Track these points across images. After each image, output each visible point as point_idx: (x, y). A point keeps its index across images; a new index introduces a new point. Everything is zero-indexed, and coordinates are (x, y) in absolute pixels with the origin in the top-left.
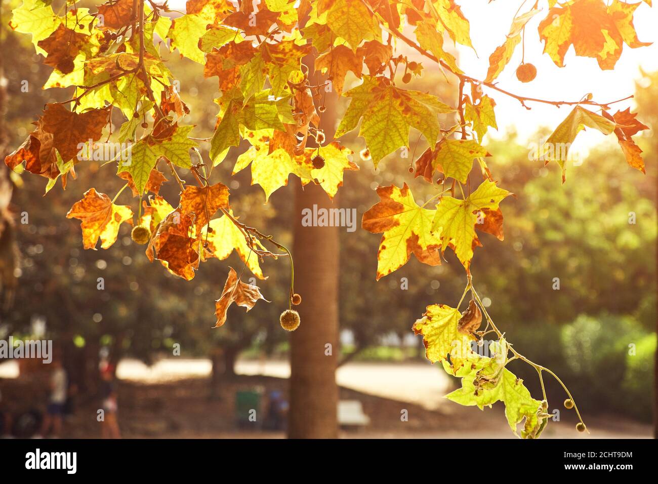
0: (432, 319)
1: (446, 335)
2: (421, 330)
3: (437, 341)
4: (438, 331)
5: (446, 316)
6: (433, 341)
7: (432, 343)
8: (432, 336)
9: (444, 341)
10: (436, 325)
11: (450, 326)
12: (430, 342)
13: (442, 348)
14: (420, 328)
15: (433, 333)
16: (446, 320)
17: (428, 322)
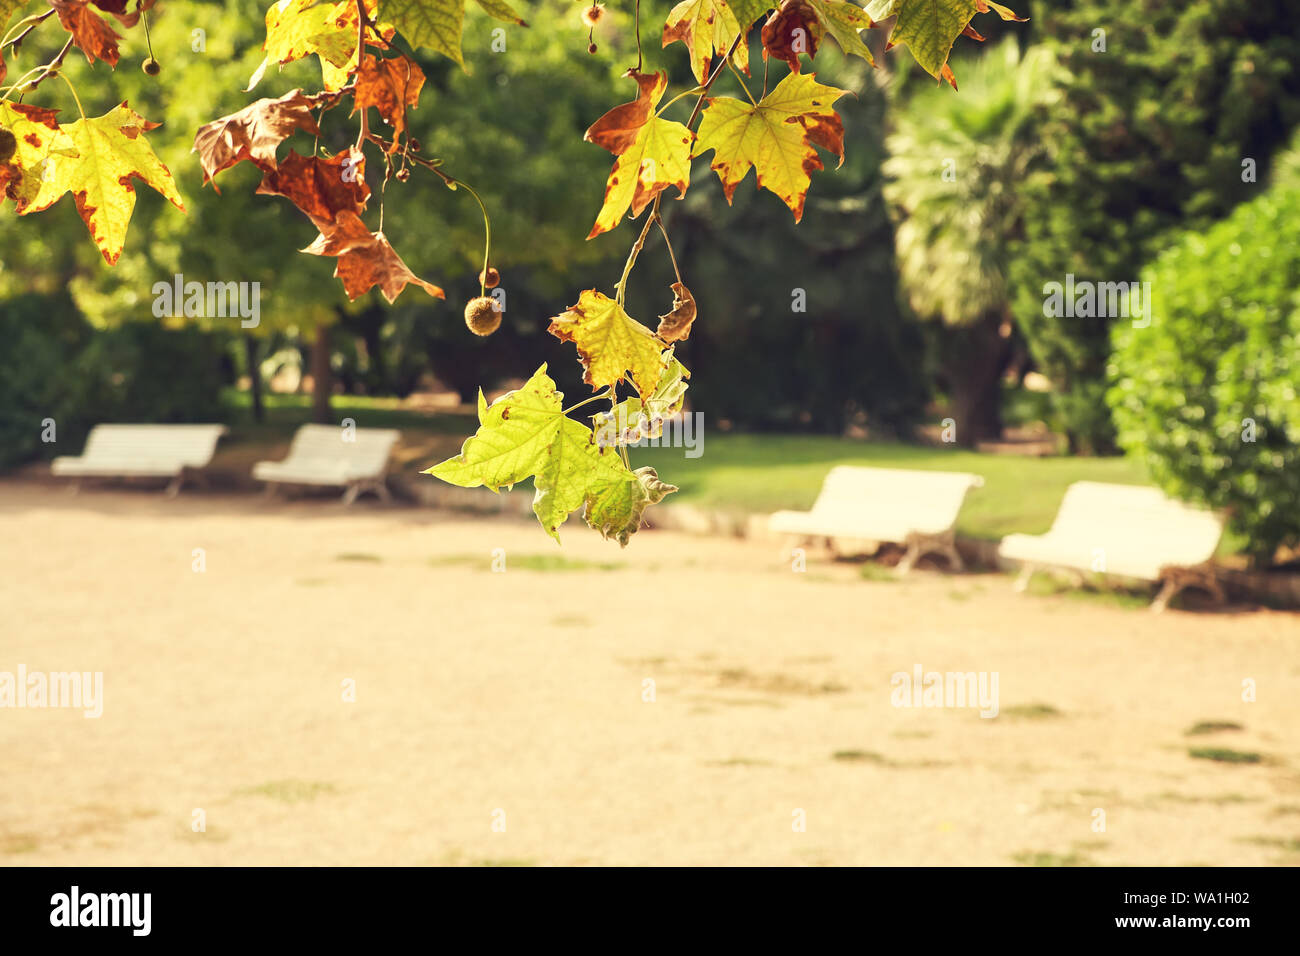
0: (586, 315)
1: (615, 342)
2: (571, 333)
3: (605, 351)
4: (598, 336)
5: (602, 312)
6: (596, 351)
7: (596, 355)
8: (590, 344)
9: (616, 351)
10: (592, 325)
11: (615, 327)
12: (592, 354)
13: (616, 361)
14: (569, 330)
15: (589, 338)
16: (604, 317)
17: (581, 320)
